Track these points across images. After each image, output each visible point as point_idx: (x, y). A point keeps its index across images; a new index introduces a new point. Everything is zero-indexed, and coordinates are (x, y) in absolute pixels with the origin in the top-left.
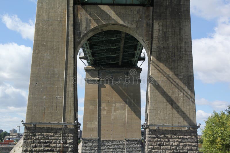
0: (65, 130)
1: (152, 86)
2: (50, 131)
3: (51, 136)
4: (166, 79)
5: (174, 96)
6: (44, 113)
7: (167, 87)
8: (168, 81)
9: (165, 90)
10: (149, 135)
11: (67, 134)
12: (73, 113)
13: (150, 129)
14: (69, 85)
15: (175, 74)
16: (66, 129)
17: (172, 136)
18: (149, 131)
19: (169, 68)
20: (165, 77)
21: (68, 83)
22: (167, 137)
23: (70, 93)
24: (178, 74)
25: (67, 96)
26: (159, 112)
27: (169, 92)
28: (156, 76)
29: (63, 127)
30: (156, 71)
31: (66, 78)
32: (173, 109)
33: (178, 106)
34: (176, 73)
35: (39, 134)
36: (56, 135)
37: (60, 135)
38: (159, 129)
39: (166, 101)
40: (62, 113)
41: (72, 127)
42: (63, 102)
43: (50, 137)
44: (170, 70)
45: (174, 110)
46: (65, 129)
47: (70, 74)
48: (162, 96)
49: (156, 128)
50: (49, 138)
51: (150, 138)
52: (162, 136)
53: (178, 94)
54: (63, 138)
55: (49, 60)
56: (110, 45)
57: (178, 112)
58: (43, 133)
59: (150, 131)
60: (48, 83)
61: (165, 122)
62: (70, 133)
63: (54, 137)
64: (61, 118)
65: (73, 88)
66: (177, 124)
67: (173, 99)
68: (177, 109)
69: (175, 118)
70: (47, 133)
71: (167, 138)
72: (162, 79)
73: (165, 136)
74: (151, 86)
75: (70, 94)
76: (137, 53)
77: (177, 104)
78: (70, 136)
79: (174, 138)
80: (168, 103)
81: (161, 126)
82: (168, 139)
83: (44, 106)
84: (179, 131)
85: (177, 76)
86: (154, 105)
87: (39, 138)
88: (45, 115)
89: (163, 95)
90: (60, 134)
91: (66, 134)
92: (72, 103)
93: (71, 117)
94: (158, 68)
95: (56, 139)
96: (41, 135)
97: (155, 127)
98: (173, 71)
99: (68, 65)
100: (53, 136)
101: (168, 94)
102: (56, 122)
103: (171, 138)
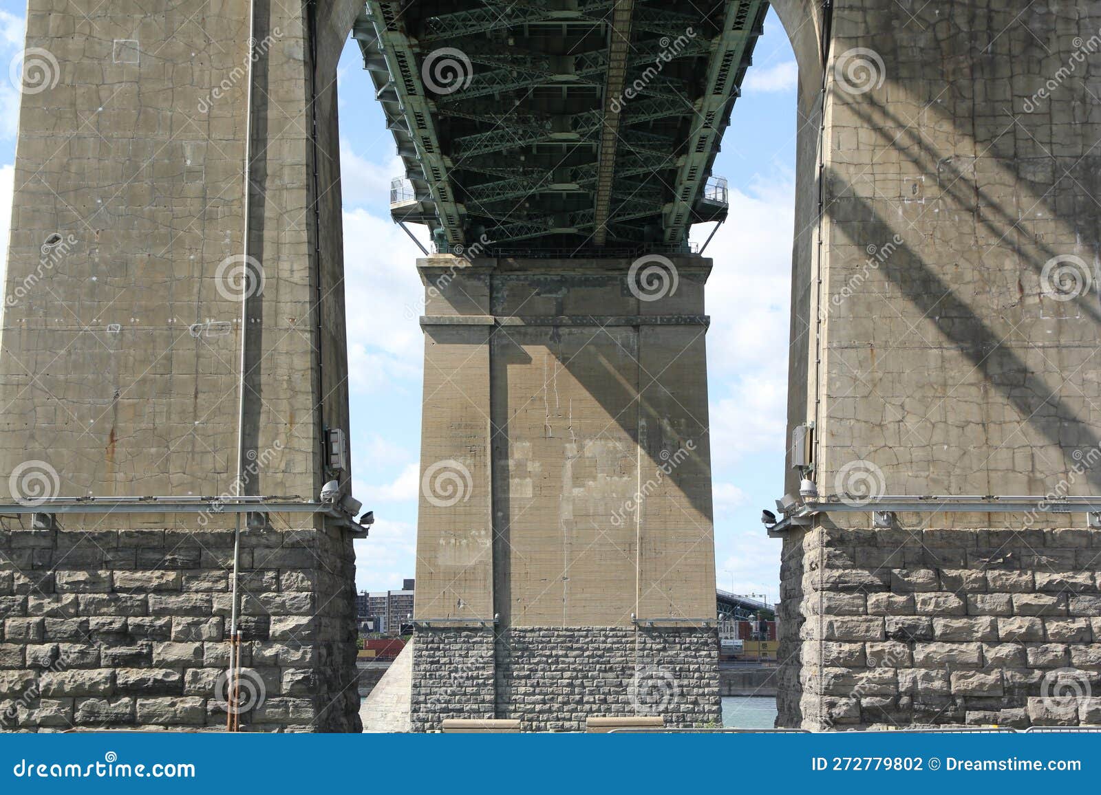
0: (257, 546)
1: (841, 238)
2: (157, 556)
3: (159, 590)
4: (933, 191)
5: (996, 304)
6: (112, 435)
7: (946, 242)
8: (949, 200)
9: (930, 261)
10: (827, 573)
11: (271, 574)
12: (311, 431)
13: (832, 529)
14: (278, 244)
15: (996, 154)
16: (264, 541)
17: (990, 575)
18: (829, 544)
19: (954, 118)
20: (929, 175)
21: (268, 234)
22: (958, 580)
23: (285, 296)
24: (1015, 155)
25: (266, 321)
26: (892, 414)
27: (958, 278)
28: (867, 169)
29: (245, 528)
30: (866, 135)
31: (256, 202)
32: (986, 392)
33: (1024, 370)
34: (1006, 145)
35: (81, 576)
36: (195, 585)
37: (221, 585)
38: (897, 529)
39: (942, 338)
40: (235, 430)
41: (304, 524)
42: (237, 358)
43: (152, 598)
44: (961, 126)
45: (997, 397)
46: (254, 540)
47: (286, 171)
48: (910, 307)
49: (876, 522)
50: (146, 602)
51: (837, 587)
52: (921, 575)
53: (1021, 289)
54: (244, 598)
55: (139, 79)
56: (548, 126)
57: (1025, 408)
58: (103, 573)
59: (837, 540)
60: (135, 233)
61: (934, 481)
62: (294, 569)
63: (183, 597)
64: (228, 468)
65: (306, 262)
66: (1017, 492)
67: (987, 322)
68: (1016, 392)
69: (1004, 454)
70: (135, 569)
71: (955, 585)
72: (907, 190)
73: (938, 573)
74: (833, 238)
75: (286, 308)
76: (705, 111)
77: (1019, 353)
78: (288, 588)
79: (1003, 589)
80: (952, 352)
81: (906, 504)
82: (961, 595)
83: (113, 391)
84: (1033, 539)
85: (1008, 167)
86: (861, 365)
87: (76, 603)
88: (121, 451)
89: (916, 298)
90: (221, 578)
91: (262, 571)
92: (303, 363)
93: (299, 457)
94: (877, 118)
95: (194, 611)
96: (94, 584)
97: (869, 518)
98: (981, 132)
99: (272, 113)
100: (176, 590)
101: (953, 287)
102: (190, 496)
103: (985, 588)
